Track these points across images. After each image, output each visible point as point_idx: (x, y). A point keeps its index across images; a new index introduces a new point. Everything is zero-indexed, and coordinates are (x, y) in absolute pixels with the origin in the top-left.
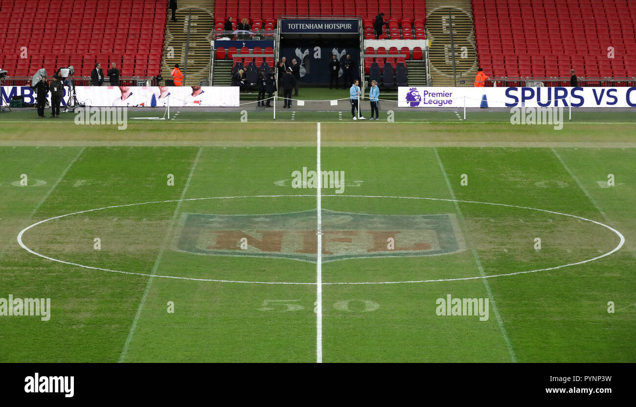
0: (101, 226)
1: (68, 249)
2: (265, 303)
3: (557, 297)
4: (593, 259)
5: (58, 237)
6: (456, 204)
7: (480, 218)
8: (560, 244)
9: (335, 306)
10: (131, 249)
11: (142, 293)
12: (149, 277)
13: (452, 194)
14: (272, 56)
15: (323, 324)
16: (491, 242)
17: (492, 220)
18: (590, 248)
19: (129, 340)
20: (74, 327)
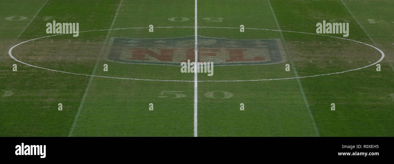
0: (61, 45)
1: (40, 59)
2: (162, 93)
3: (343, 90)
4: (365, 67)
5: (34, 52)
6: (281, 33)
7: (296, 42)
8: (345, 58)
9: (206, 95)
10: (79, 59)
11: (86, 86)
12: (90, 76)
13: (279, 27)
15: (198, 106)
16: (302, 57)
17: (303, 43)
18: (363, 60)
19: (78, 115)
20: (44, 107)
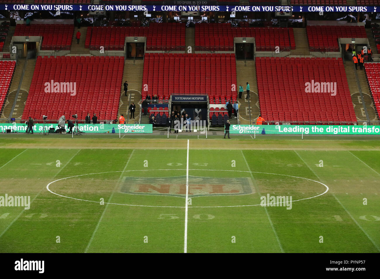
0: (86, 182)
1: (69, 192)
2: (161, 215)
3: (299, 213)
4: (315, 197)
5: (65, 187)
6: (251, 173)
7: (262, 179)
8: (299, 190)
9: (194, 217)
10: (99, 192)
11: (103, 211)
12: (107, 204)
13: (249, 169)
14: (168, 111)
15: (188, 225)
16: (267, 190)
17: (268, 180)
18: (313, 192)
19: (95, 231)
20: (70, 225)
